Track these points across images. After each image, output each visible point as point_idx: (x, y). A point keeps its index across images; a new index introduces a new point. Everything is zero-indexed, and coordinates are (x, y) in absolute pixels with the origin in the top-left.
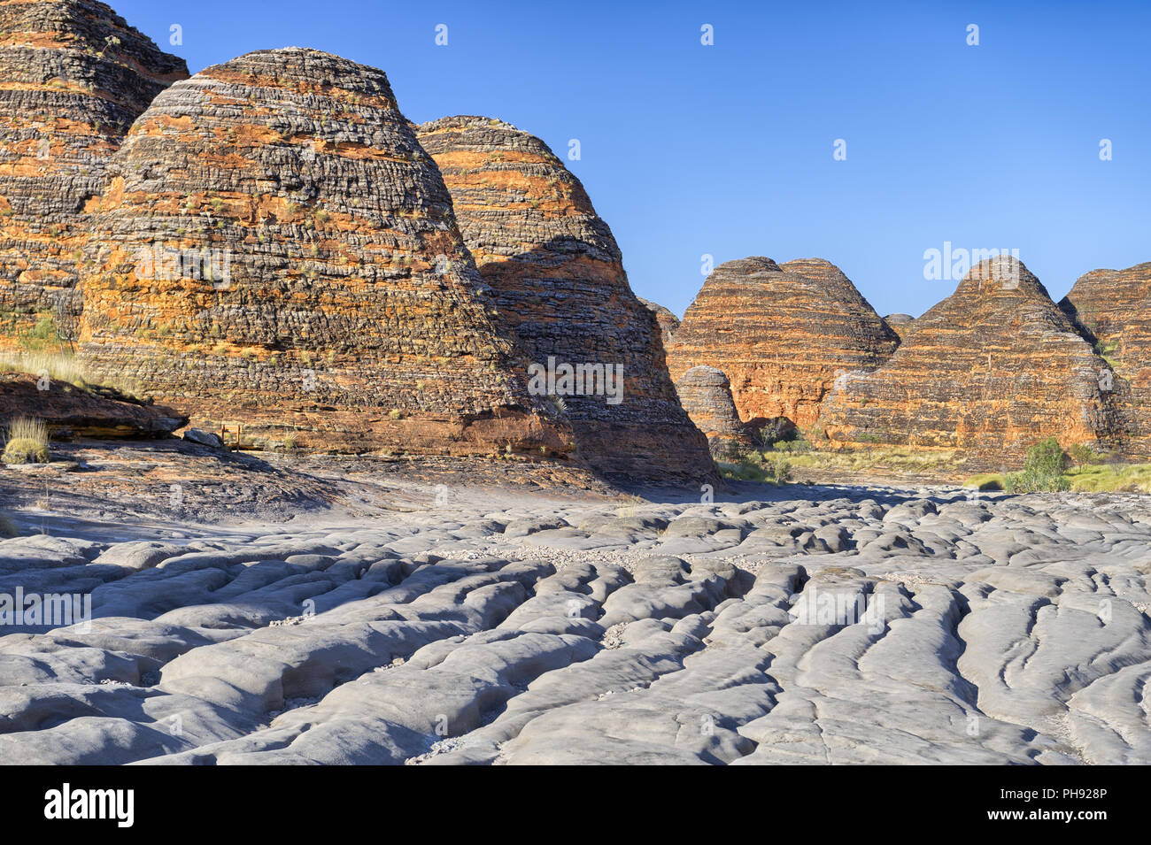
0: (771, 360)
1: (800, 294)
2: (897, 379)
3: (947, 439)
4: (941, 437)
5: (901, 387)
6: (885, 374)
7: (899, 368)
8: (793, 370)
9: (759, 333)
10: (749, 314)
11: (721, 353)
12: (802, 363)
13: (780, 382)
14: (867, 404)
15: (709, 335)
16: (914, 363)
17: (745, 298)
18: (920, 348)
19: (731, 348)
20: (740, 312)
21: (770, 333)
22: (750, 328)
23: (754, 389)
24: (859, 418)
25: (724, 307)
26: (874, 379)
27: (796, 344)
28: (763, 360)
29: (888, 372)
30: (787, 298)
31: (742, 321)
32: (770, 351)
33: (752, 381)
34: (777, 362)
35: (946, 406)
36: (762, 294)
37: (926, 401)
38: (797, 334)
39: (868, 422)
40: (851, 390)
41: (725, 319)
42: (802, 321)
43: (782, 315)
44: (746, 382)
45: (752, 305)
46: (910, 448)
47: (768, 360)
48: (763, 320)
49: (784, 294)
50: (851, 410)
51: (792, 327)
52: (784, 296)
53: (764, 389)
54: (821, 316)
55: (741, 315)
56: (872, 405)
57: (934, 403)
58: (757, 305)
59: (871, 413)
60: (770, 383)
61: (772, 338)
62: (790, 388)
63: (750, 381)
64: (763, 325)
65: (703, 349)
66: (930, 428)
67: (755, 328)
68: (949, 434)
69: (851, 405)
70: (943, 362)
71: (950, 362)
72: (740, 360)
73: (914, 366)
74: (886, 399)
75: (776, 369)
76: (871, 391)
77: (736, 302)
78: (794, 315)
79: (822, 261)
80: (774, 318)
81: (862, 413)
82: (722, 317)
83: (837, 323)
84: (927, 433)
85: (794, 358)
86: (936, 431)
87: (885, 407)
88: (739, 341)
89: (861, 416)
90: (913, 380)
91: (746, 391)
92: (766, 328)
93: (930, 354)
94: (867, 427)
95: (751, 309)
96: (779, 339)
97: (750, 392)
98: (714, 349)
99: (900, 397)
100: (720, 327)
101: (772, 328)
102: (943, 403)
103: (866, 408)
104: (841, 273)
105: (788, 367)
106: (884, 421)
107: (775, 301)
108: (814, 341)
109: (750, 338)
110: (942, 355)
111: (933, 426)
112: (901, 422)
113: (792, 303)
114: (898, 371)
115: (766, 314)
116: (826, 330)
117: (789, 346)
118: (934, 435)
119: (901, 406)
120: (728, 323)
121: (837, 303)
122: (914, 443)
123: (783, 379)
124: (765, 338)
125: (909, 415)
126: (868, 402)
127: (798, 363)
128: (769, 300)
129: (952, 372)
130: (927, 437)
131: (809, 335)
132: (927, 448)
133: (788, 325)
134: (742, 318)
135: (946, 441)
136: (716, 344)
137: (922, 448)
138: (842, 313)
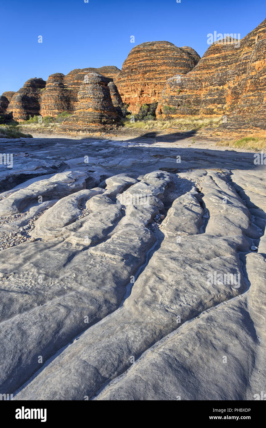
0: (151, 81)
1: (166, 50)
2: (198, 76)
3: (221, 109)
4: (218, 108)
5: (200, 81)
6: (192, 75)
7: (200, 70)
8: (160, 85)
9: (148, 69)
10: (144, 60)
11: (132, 79)
12: (164, 81)
13: (155, 91)
14: (181, 93)
15: (128, 72)
16: (208, 66)
17: (143, 53)
18: (212, 56)
19: (136, 77)
20: (141, 60)
21: (152, 68)
22: (144, 67)
23: (145, 95)
24: (175, 101)
25: (135, 58)
26: (185, 77)
27: (163, 72)
28: (148, 81)
29: (193, 73)
30: (161, 51)
31: (141, 64)
32: (151, 77)
33: (144, 91)
34: (154, 81)
35: (223, 88)
36: (150, 51)
37: (211, 87)
38: (163, 68)
39: (180, 103)
40: (173, 85)
41: (135, 64)
42: (166, 61)
43: (158, 59)
44: (141, 92)
45: (145, 56)
46: (199, 116)
47: (150, 81)
48: (149, 62)
49: (160, 50)
50: (172, 96)
51: (161, 65)
52: (160, 51)
53: (149, 95)
54: (174, 58)
55: (140, 61)
56: (183, 93)
57: (216, 87)
58: (148, 56)
59: (182, 98)
60: (151, 92)
61: (153, 70)
62: (159, 94)
63: (143, 91)
64: (149, 65)
65: (126, 79)
66: (212, 103)
67: (146, 66)
68: (223, 106)
69: (172, 94)
70: (225, 61)
71: (229, 60)
72: (139, 82)
73: (208, 67)
74: (191, 89)
75: (153, 85)
76: (182, 85)
77: (140, 56)
78: (163, 59)
79: (188, 47)
80: (154, 61)
81: (177, 98)
82: (134, 63)
83: (182, 61)
84: (211, 106)
85: (161, 79)
86: (216, 105)
87: (190, 94)
88: (139, 73)
89: (177, 99)
90: (206, 76)
91: (142, 96)
92: (150, 66)
93: (218, 58)
94: (179, 105)
95: (145, 58)
96: (156, 71)
97: (144, 97)
98: (130, 78)
99: (198, 87)
100: (133, 68)
101: (153, 66)
102: (221, 87)
103: (180, 95)
104: (195, 52)
105: (158, 84)
106: (189, 102)
107: (155, 53)
108: (170, 70)
109: (144, 71)
110: (225, 58)
111: (213, 102)
112: (198, 102)
113: (163, 53)
114: (199, 72)
115: (151, 60)
116: (176, 65)
117: (159, 74)
118: (213, 107)
119: (198, 92)
120: (136, 65)
121: (184, 54)
122: (202, 113)
123: (156, 90)
124: (149, 71)
125: (202, 98)
126: (181, 92)
127: (162, 81)
128: (153, 53)
129: (229, 66)
130: (209, 109)
131: (168, 68)
132: (209, 116)
133: (160, 64)
134: (141, 63)
135: (220, 110)
136: (131, 76)
137: (206, 116)
138: (185, 57)
